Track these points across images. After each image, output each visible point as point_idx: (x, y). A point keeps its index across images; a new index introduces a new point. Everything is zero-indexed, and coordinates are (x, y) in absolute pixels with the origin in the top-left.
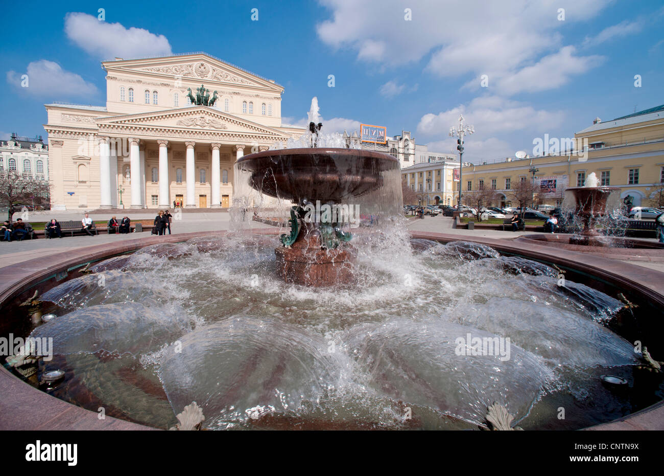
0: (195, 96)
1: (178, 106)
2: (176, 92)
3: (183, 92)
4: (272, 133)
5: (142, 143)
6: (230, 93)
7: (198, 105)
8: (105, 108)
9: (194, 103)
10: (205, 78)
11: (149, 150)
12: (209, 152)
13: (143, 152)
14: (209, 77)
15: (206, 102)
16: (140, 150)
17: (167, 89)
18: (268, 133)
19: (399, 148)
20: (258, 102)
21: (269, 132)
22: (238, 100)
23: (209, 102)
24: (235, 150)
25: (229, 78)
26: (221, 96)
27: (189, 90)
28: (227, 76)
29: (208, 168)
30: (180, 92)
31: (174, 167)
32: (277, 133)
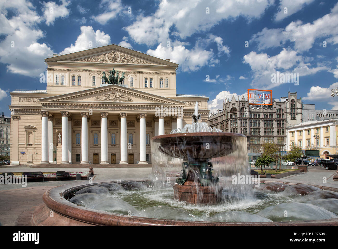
0: (107, 77)
1: (95, 86)
2: (94, 75)
3: (99, 74)
4: (169, 103)
5: (69, 115)
6: (135, 73)
7: (110, 84)
8: (46, 91)
9: (107, 83)
10: (116, 63)
11: (74, 120)
12: (118, 120)
13: (70, 121)
14: (118, 62)
15: (116, 81)
16: (68, 120)
17: (88, 73)
18: (165, 103)
19: (286, 108)
20: (156, 78)
21: (167, 102)
22: (140, 77)
23: (118, 81)
24: (138, 117)
25: (134, 61)
26: (127, 75)
27: (104, 73)
28: (132, 60)
29: (117, 132)
30: (97, 76)
31: (92, 132)
32: (173, 102)
